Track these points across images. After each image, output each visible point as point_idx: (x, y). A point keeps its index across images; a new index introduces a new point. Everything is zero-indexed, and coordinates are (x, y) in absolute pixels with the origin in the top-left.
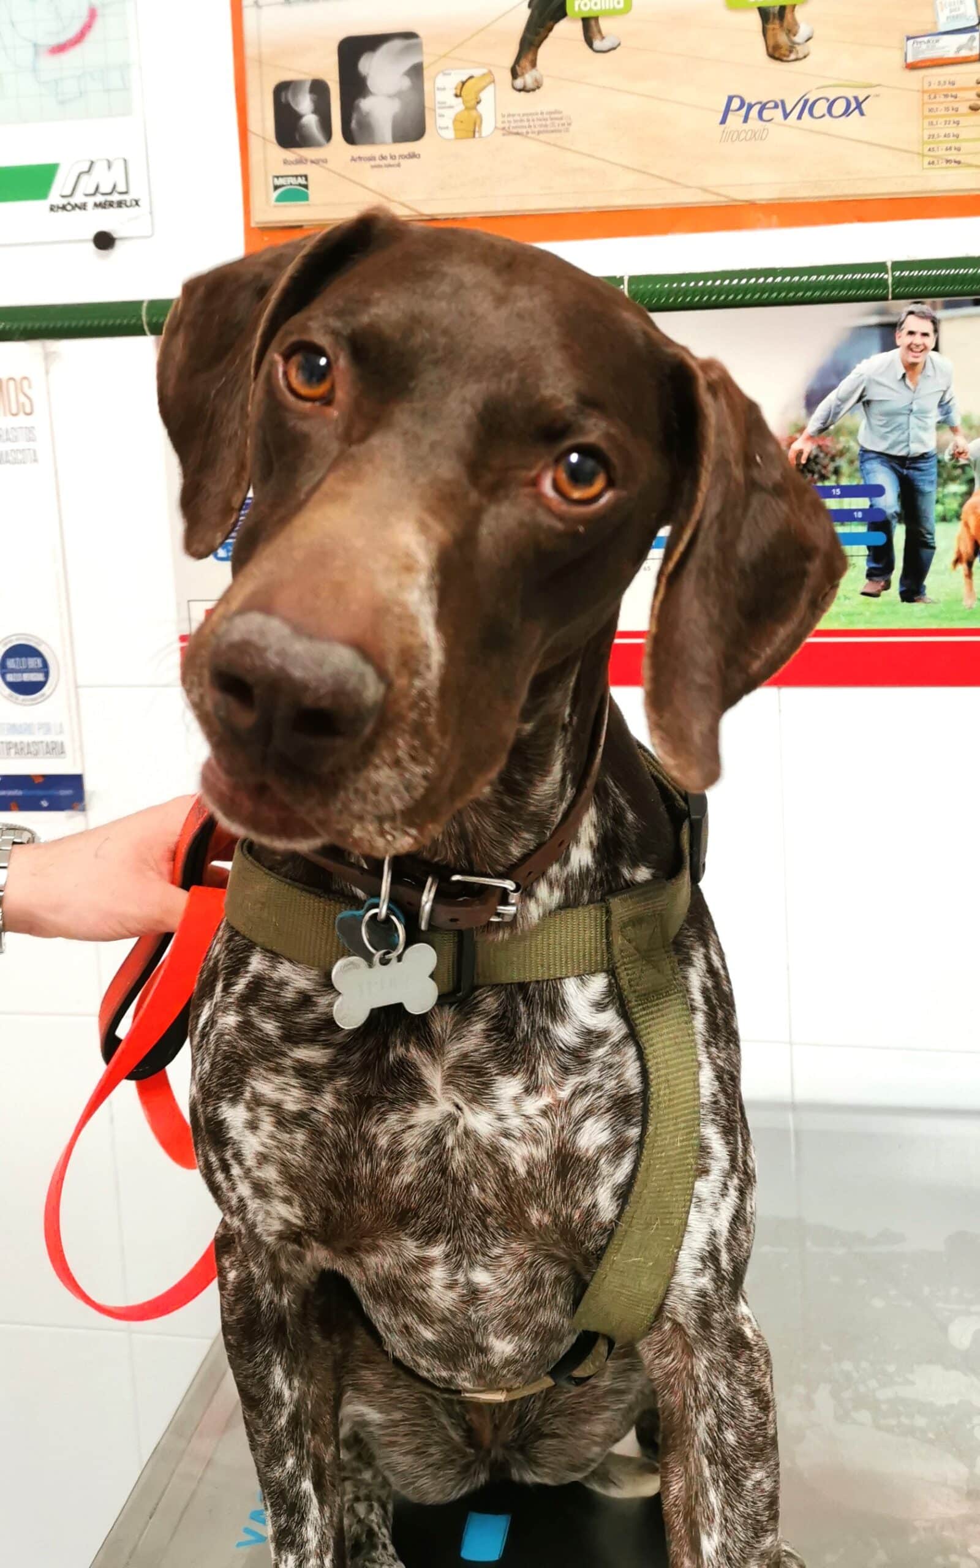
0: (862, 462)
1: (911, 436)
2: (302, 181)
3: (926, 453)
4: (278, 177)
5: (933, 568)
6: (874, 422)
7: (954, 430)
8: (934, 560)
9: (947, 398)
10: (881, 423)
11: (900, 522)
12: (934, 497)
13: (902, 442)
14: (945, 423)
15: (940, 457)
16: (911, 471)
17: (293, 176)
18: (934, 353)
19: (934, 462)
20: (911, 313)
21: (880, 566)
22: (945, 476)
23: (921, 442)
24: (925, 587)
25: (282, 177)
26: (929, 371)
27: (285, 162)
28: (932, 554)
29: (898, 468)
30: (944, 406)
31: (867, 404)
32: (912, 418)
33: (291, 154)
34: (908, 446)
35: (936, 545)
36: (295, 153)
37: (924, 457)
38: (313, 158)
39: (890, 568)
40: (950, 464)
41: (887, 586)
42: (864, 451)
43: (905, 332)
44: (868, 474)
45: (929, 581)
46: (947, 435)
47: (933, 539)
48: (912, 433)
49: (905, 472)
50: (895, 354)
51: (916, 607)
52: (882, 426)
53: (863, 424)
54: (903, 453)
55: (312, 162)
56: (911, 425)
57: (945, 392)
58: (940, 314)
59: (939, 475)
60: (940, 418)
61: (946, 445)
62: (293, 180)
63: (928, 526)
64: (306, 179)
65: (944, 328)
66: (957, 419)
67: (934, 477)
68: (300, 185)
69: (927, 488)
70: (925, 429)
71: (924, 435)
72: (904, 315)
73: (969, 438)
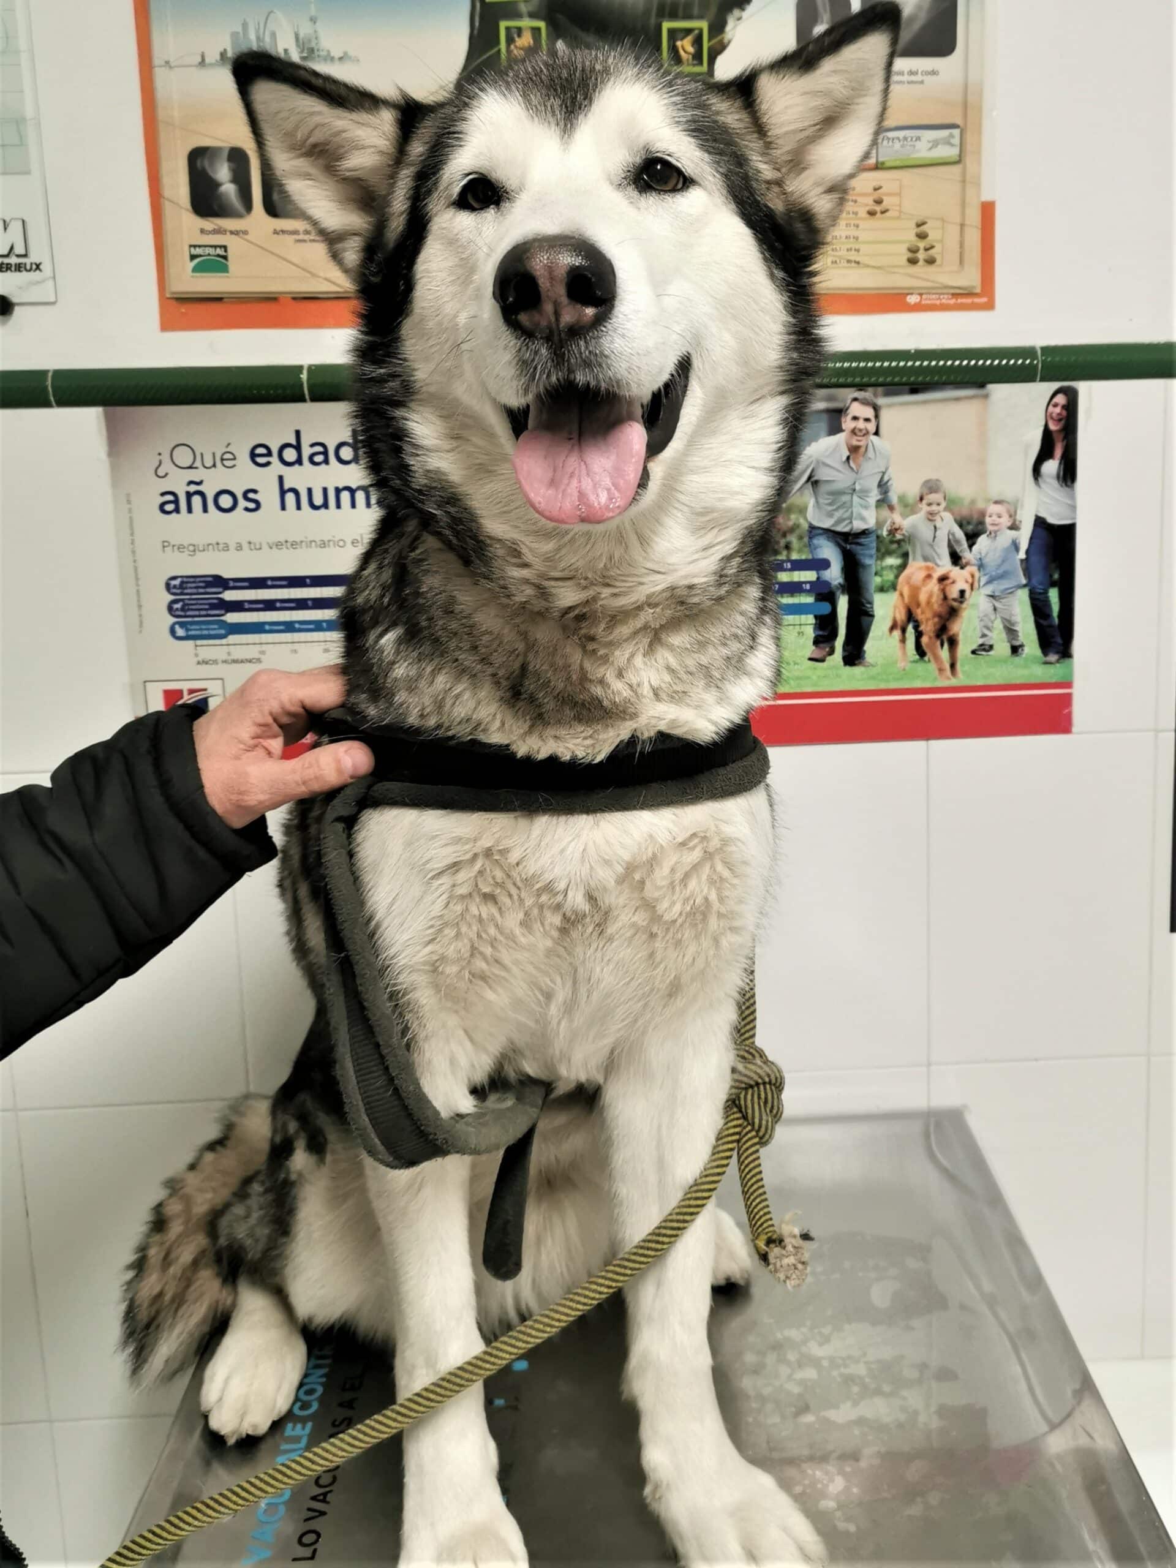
0: (811, 538)
1: (854, 515)
2: (220, 251)
3: (867, 530)
4: (195, 246)
5: (871, 635)
6: (821, 501)
7: (891, 508)
8: (873, 628)
9: (886, 478)
10: (827, 502)
11: (843, 593)
12: (874, 570)
13: (844, 520)
14: (884, 502)
15: (879, 532)
16: (853, 546)
17: (211, 246)
18: (874, 438)
19: (873, 537)
20: (855, 399)
21: (826, 634)
22: (883, 550)
23: (863, 519)
24: (865, 652)
25: (200, 246)
26: (870, 453)
27: (202, 231)
28: (871, 622)
29: (843, 544)
30: (883, 486)
31: (815, 484)
32: (855, 498)
33: (209, 224)
34: (851, 522)
35: (876, 613)
36: (212, 223)
37: (864, 533)
38: (233, 229)
39: (834, 635)
40: (888, 539)
41: (832, 652)
42: (812, 527)
43: (849, 417)
44: (815, 549)
45: (869, 647)
46: (885, 512)
47: (872, 608)
48: (855, 510)
49: (848, 547)
50: (840, 438)
51: (857, 670)
52: (827, 504)
53: (811, 502)
54: (846, 529)
55: (232, 233)
56: (854, 504)
57: (884, 473)
58: (881, 401)
59: (878, 550)
60: (879, 497)
61: (885, 522)
62: (211, 251)
63: (867, 596)
64: (226, 251)
65: (884, 414)
66: (894, 498)
67: (874, 551)
68: (219, 256)
69: (867, 561)
70: (866, 507)
71: (865, 513)
72: (849, 401)
73: (904, 516)
